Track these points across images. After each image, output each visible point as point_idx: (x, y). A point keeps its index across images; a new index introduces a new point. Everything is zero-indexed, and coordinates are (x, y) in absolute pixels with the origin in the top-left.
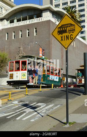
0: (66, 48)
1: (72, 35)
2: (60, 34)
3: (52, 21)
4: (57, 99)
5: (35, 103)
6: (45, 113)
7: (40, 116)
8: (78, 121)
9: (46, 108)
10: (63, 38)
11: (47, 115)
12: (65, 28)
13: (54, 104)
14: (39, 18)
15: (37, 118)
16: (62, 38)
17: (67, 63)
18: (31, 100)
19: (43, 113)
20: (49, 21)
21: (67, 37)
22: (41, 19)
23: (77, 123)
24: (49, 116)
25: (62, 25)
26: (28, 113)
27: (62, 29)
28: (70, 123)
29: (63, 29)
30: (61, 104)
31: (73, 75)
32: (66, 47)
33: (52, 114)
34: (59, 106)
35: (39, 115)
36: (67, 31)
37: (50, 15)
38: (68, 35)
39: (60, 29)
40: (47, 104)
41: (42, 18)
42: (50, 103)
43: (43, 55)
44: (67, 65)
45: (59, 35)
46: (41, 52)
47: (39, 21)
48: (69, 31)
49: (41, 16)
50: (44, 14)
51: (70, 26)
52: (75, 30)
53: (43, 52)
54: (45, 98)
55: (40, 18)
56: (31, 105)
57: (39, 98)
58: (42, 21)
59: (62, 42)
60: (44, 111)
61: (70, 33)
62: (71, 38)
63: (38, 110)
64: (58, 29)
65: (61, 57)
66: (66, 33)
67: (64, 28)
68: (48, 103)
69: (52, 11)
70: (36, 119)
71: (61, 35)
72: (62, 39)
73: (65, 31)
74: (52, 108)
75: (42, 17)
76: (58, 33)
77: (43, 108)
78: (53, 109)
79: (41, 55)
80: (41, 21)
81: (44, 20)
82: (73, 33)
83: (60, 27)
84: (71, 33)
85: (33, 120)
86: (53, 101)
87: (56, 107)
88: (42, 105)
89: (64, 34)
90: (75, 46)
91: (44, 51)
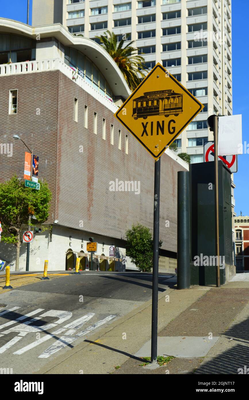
0: (156, 155)
1: (174, 122)
2: (140, 117)
3: (63, 74)
4: (99, 300)
5: (39, 310)
6: (75, 336)
7: (62, 344)
8: (180, 355)
9: (76, 322)
10: (148, 129)
11: (86, 341)
12: (155, 102)
13: (94, 314)
14: (24, 63)
15: (58, 350)
16: (145, 127)
17: (159, 196)
18: (26, 301)
19: (69, 336)
20: (56, 75)
21: (160, 127)
22: (30, 67)
23: (178, 359)
24: (91, 342)
25: (145, 94)
26: (26, 337)
27: (145, 103)
28: (160, 360)
29: (147, 103)
30: (114, 312)
31: (118, 236)
32: (156, 152)
33: (99, 337)
34: (109, 318)
35: (58, 341)
36: (160, 109)
37: (59, 56)
38: (163, 122)
39: (139, 104)
40: (75, 312)
41: (33, 62)
42: (84, 311)
43: (34, 174)
44: (156, 203)
45: (136, 119)
46: (27, 165)
47: (24, 72)
48: (165, 110)
49: (32, 58)
50: (40, 52)
51: (168, 98)
52: (181, 108)
53: (34, 164)
54: (64, 296)
55: (29, 63)
56: (29, 315)
57: (45, 296)
58: (35, 71)
59: (144, 139)
60: (71, 332)
61: (167, 116)
62: (172, 130)
63: (54, 329)
64: (135, 102)
65: (86, 183)
66: (158, 114)
67: (153, 102)
68: (77, 309)
69: (66, 43)
70: (53, 352)
71: (141, 120)
72: (145, 131)
73: (155, 111)
74: (90, 323)
75: (34, 59)
76: (134, 113)
77: (65, 323)
78: (94, 326)
79: (27, 173)
80: (30, 71)
81: (41, 70)
82: (177, 115)
83: (141, 97)
84: (172, 117)
85: (45, 356)
86: (88, 304)
87: (104, 322)
88: (61, 315)
89: (151, 119)
90: (127, 152)
91: (37, 163)
